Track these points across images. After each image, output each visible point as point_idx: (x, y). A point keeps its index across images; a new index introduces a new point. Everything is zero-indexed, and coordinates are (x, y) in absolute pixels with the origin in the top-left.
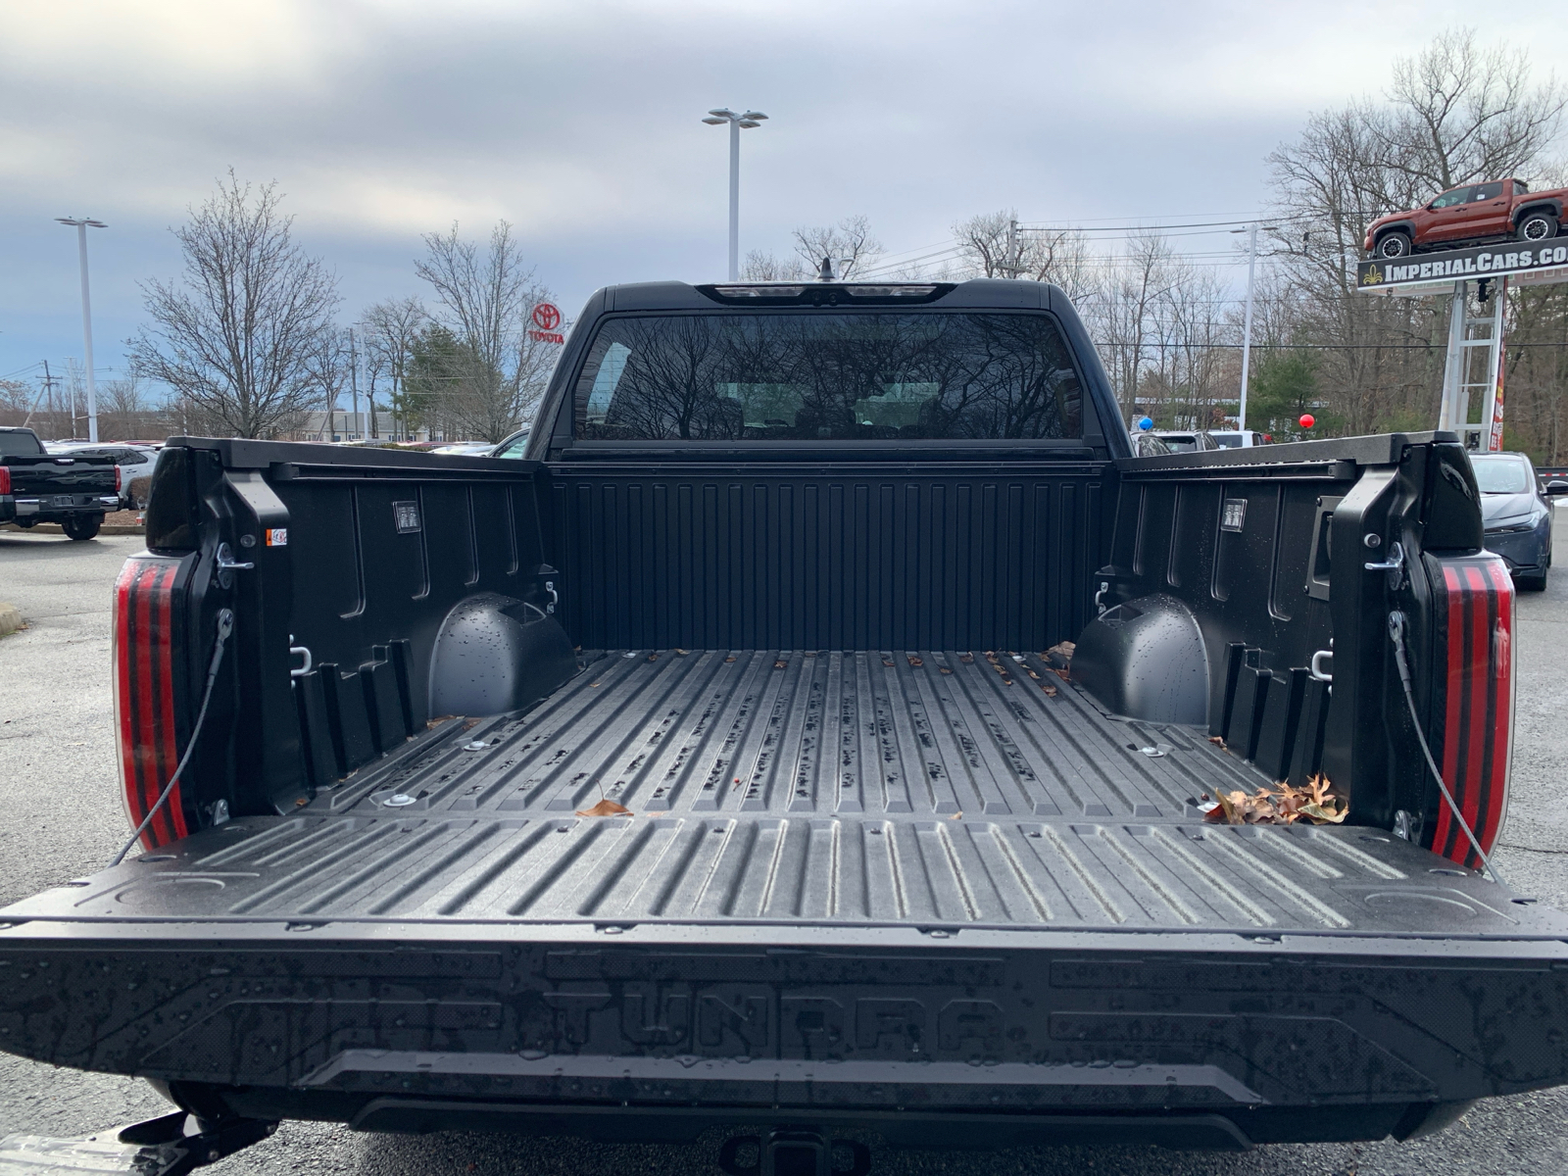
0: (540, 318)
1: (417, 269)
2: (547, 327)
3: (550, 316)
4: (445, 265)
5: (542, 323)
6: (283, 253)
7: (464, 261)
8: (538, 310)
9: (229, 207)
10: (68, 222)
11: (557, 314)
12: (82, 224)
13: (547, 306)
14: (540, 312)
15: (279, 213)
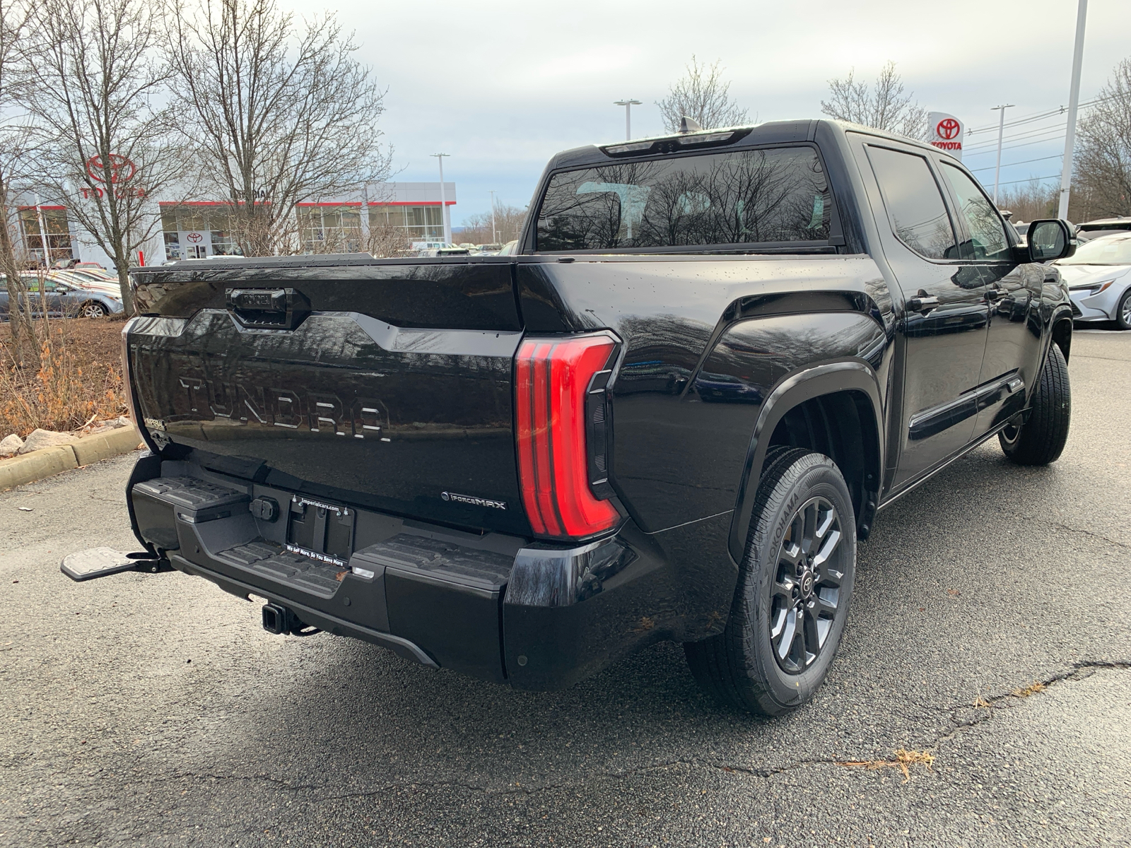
0: (942, 130)
1: (822, 107)
2: (948, 137)
3: (951, 128)
4: (842, 101)
5: (944, 136)
6: (724, 108)
7: (856, 97)
8: (941, 124)
9: (692, 83)
10: (620, 103)
11: (957, 125)
12: (628, 104)
13: (949, 121)
14: (943, 127)
15: (720, 82)
